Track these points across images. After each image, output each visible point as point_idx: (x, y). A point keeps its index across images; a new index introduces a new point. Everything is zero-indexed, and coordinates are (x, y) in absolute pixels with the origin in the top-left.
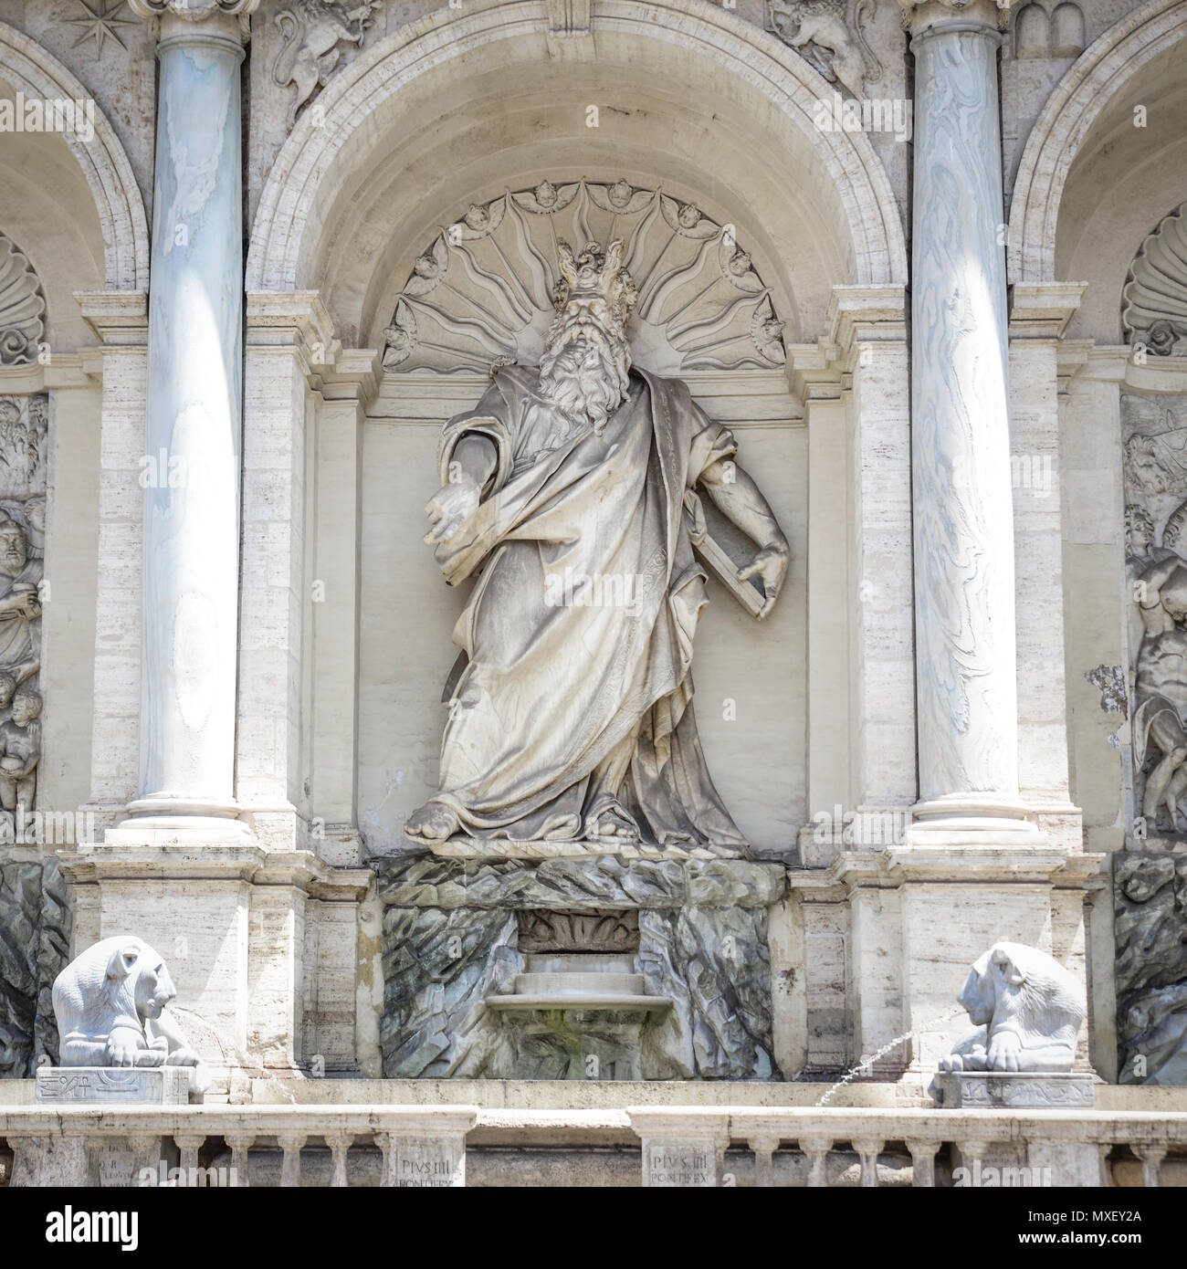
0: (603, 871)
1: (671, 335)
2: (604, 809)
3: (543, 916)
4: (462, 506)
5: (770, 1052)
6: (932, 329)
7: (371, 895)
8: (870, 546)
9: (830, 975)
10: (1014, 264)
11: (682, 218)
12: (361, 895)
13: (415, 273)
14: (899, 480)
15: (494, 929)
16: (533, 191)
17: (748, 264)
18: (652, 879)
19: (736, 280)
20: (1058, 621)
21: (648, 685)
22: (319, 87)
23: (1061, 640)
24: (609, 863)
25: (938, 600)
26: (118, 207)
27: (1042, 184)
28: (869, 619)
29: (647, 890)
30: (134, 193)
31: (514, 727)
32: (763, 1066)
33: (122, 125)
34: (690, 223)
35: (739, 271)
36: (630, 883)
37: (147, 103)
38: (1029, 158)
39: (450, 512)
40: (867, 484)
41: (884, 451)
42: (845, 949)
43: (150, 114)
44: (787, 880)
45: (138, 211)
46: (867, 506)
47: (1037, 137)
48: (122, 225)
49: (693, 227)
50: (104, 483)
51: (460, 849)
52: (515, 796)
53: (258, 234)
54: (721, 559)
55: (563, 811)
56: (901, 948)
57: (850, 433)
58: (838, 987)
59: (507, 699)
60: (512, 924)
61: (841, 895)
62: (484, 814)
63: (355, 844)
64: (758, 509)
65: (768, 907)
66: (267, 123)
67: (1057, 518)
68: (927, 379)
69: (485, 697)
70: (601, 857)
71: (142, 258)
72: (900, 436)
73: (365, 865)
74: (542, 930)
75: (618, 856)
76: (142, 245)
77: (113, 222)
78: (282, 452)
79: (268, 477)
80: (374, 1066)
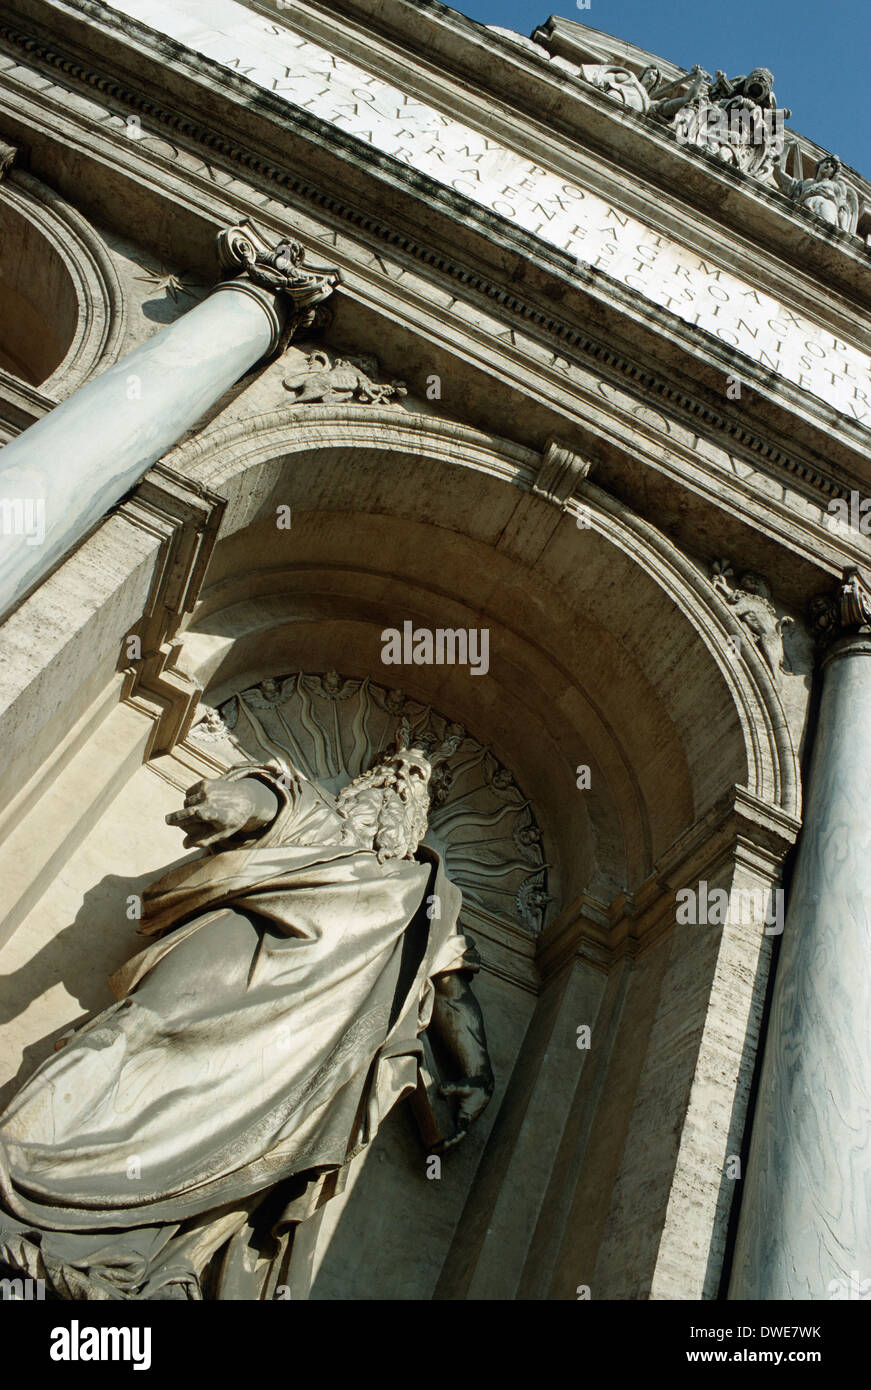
1: (450, 856)
2: (177, 1279)
4: (231, 805)
11: (496, 778)
13: (258, 686)
16: (388, 690)
17: (538, 838)
19: (521, 846)
21: (310, 1145)
31: (128, 1108)
34: (504, 784)
35: (527, 840)
39: (216, 801)
49: (504, 789)
64: (477, 1037)
69: (119, 1046)
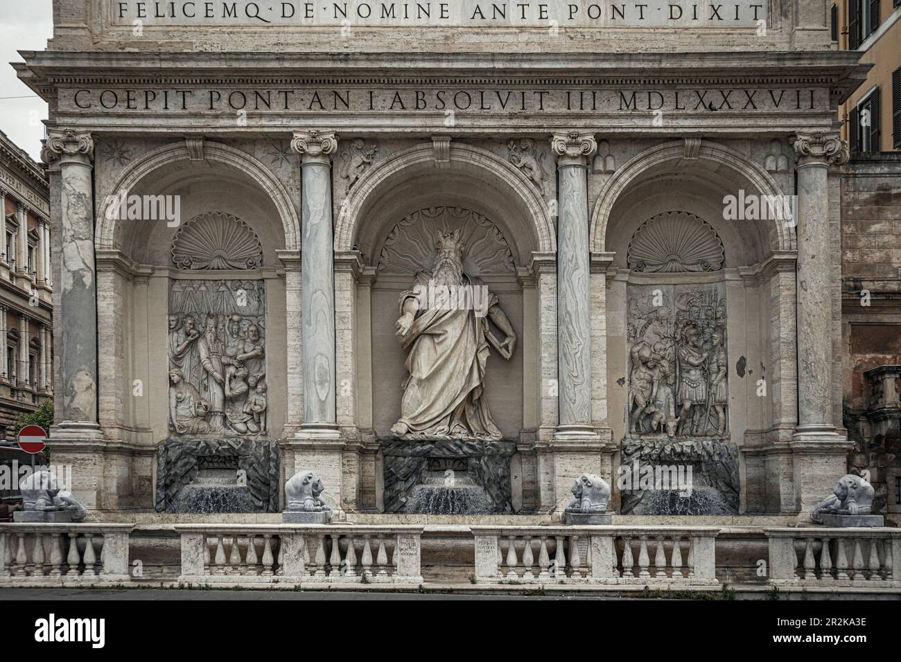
0: (456, 445)
1: (476, 261)
2: (456, 424)
3: (437, 459)
4: (408, 323)
5: (511, 503)
6: (565, 268)
7: (379, 452)
8: (544, 340)
9: (529, 479)
10: (592, 245)
12: (376, 452)
13: (388, 238)
14: (553, 318)
15: (420, 463)
16: (428, 209)
17: (502, 237)
18: (472, 447)
19: (498, 242)
20: (605, 366)
21: (470, 383)
22: (357, 179)
23: (605, 372)
24: (458, 442)
25: (566, 358)
26: (289, 219)
27: (601, 218)
28: (544, 365)
29: (470, 451)
30: (295, 215)
31: (426, 397)
32: (508, 508)
33: (289, 191)
35: (499, 239)
36: (465, 449)
37: (298, 183)
38: (597, 209)
39: (404, 325)
40: (543, 319)
41: (548, 308)
42: (535, 471)
43: (299, 187)
44: (516, 448)
45: (296, 222)
46: (543, 327)
47: (599, 201)
48: (291, 226)
50: (288, 316)
51: (409, 437)
52: (426, 420)
53: (338, 230)
54: (494, 340)
55: (443, 425)
56: (553, 472)
57: (537, 300)
58: (533, 482)
59: (424, 388)
60: (426, 462)
61: (534, 453)
62: (416, 425)
63: (373, 435)
64: (506, 323)
65: (510, 456)
66: (340, 191)
67: (605, 331)
68: (564, 285)
69: (416, 387)
70: (456, 440)
71: (298, 238)
72: (553, 303)
73: (377, 441)
74: (436, 463)
75: (461, 440)
76: (298, 233)
77: (287, 225)
78: (348, 305)
79: (343, 314)
80: (381, 507)
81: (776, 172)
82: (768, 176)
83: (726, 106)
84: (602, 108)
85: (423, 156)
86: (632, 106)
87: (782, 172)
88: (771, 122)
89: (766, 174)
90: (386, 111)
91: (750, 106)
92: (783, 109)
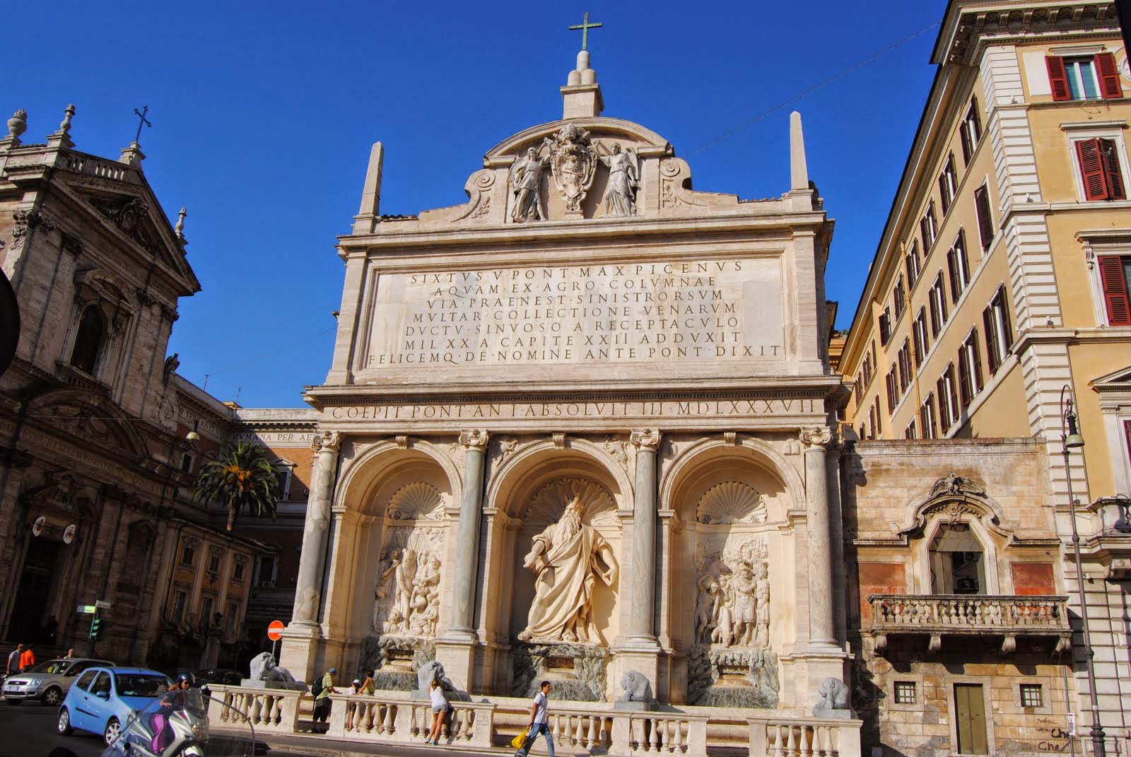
0: (565, 648)
2: (566, 633)
3: (553, 659)
4: (530, 559)
11: (596, 487)
18: (576, 649)
21: (579, 603)
22: (502, 460)
26: (456, 487)
30: (459, 484)
33: (458, 468)
36: (571, 651)
37: (464, 463)
43: (465, 466)
44: (610, 652)
49: (599, 489)
51: (531, 641)
52: (545, 629)
53: (487, 494)
54: (600, 571)
62: (537, 632)
64: (611, 559)
65: (605, 658)
66: (491, 468)
70: (564, 644)
73: (510, 644)
74: (553, 662)
75: (568, 645)
77: (455, 491)
81: (790, 454)
82: (785, 457)
83: (751, 411)
84: (666, 413)
85: (549, 445)
86: (687, 412)
87: (794, 454)
88: (783, 421)
89: (784, 456)
90: (523, 417)
91: (769, 410)
92: (791, 412)
